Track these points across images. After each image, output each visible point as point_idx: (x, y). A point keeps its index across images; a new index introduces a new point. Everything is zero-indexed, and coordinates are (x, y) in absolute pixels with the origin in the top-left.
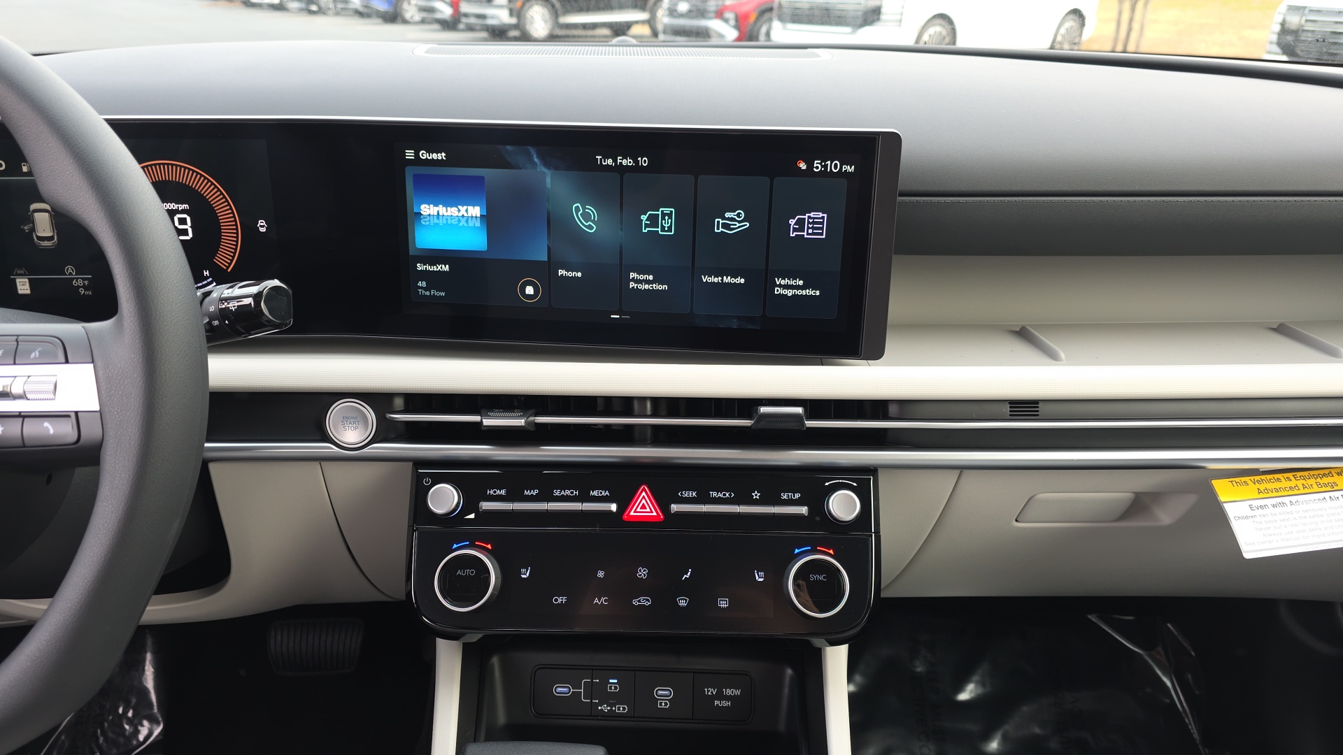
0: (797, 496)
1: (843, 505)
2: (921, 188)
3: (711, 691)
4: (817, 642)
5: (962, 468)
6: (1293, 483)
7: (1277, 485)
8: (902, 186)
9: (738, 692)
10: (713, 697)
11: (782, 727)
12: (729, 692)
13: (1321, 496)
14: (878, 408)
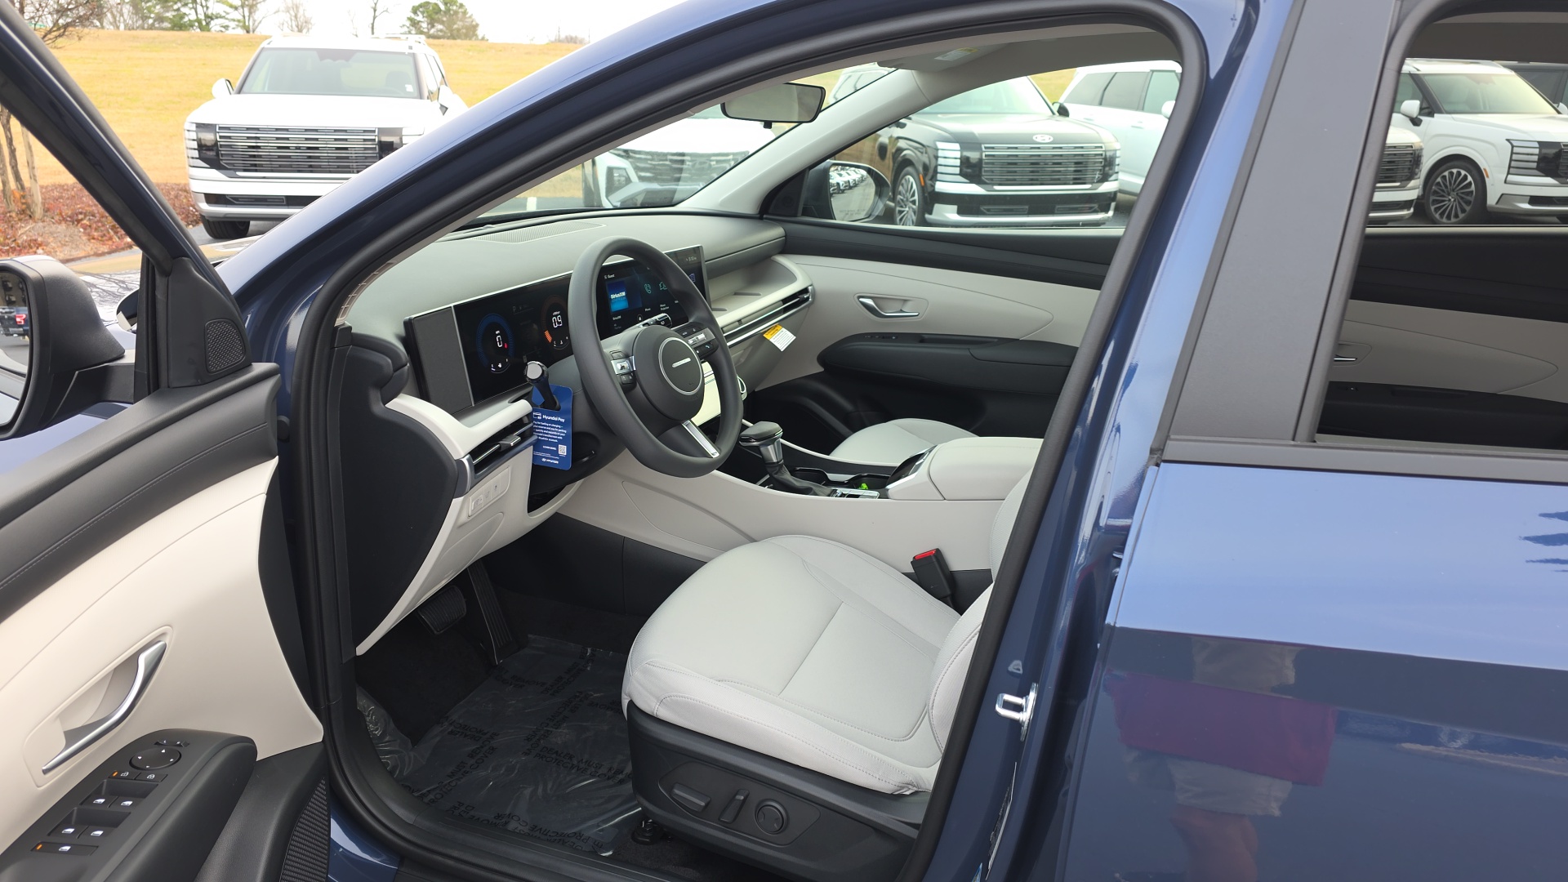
6: (775, 332)
7: (772, 333)
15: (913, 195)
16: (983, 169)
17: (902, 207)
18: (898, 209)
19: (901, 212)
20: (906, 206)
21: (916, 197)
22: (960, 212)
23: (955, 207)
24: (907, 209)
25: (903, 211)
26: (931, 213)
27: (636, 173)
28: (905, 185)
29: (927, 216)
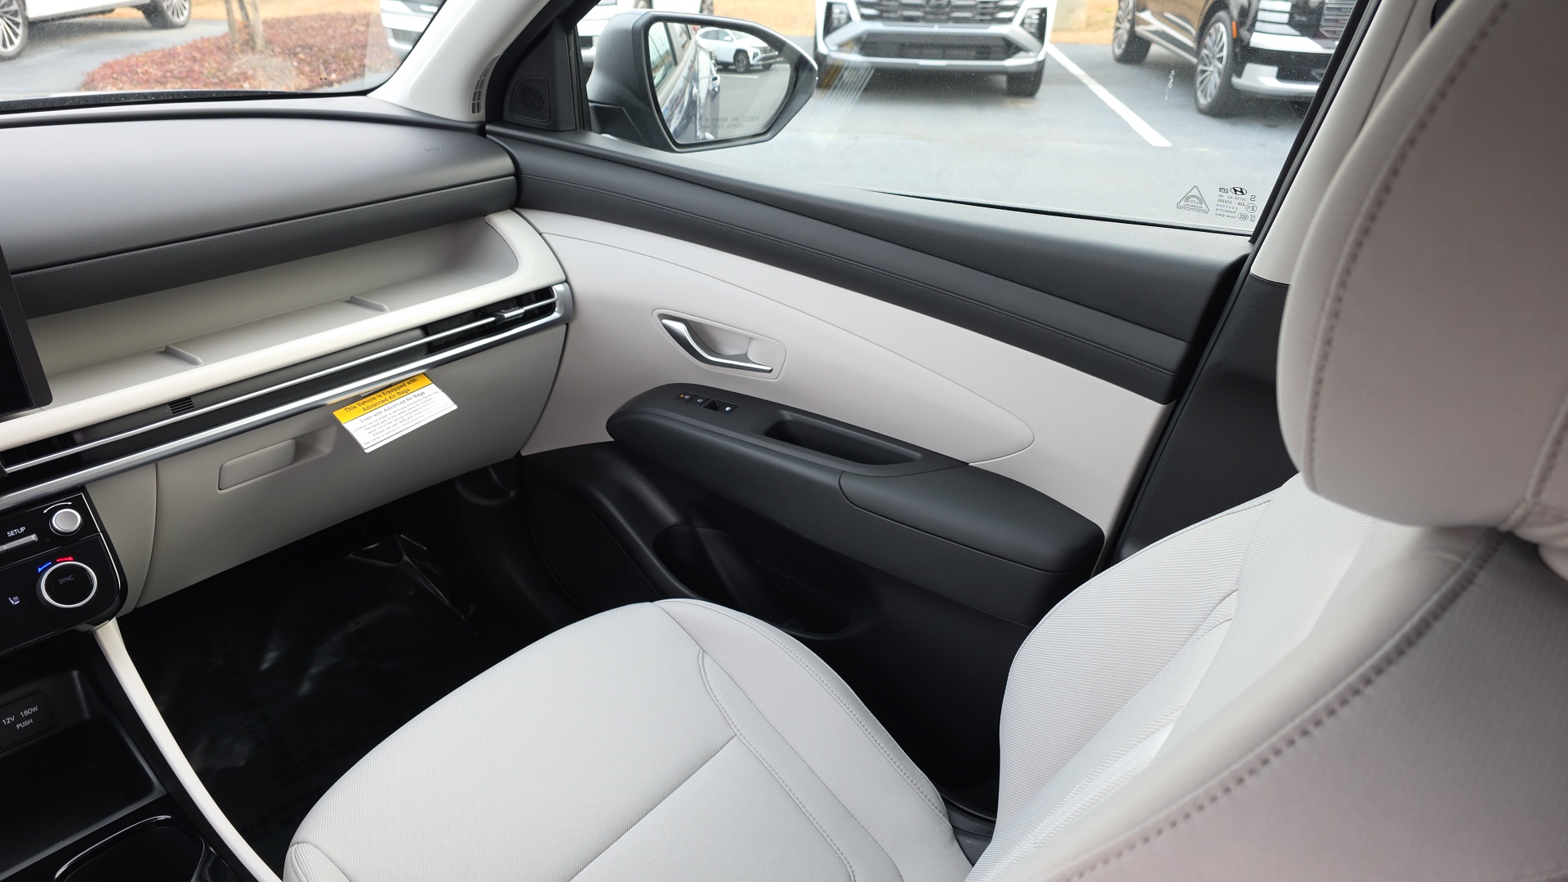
0: (23, 529)
1: (65, 521)
2: (30, 265)
3: (9, 720)
4: (83, 627)
5: (156, 461)
6: (383, 398)
7: (374, 402)
8: (10, 267)
9: (35, 709)
10: (13, 724)
11: (87, 715)
12: (27, 713)
13: (401, 400)
14: (65, 439)
15: (1221, 50)
16: (1323, 18)
17: (1205, 65)
18: (1200, 67)
19: (1204, 72)
20: (1210, 63)
21: (1225, 53)
22: (1281, 76)
23: (1274, 70)
24: (1211, 68)
25: (1206, 71)
26: (1239, 75)
27: (858, 9)
28: (1214, 36)
29: (1235, 80)
